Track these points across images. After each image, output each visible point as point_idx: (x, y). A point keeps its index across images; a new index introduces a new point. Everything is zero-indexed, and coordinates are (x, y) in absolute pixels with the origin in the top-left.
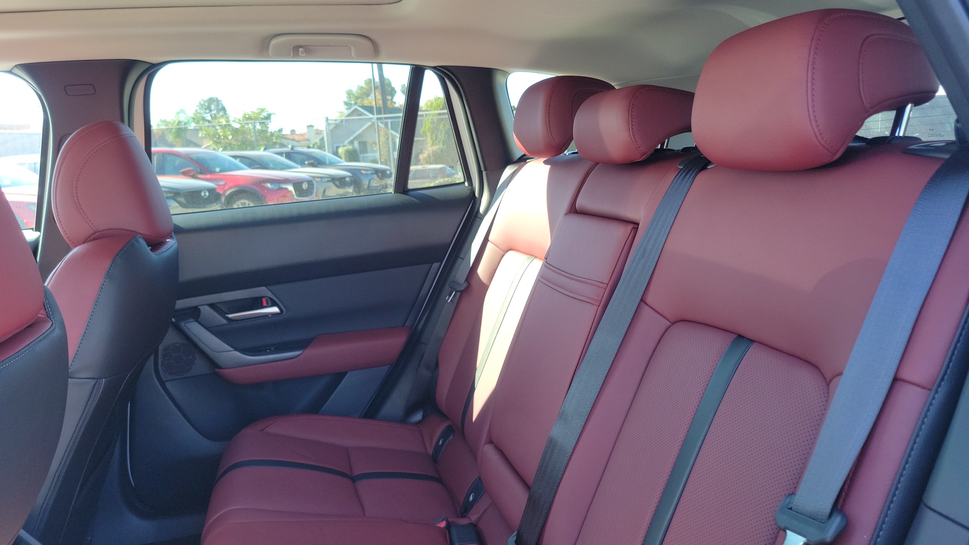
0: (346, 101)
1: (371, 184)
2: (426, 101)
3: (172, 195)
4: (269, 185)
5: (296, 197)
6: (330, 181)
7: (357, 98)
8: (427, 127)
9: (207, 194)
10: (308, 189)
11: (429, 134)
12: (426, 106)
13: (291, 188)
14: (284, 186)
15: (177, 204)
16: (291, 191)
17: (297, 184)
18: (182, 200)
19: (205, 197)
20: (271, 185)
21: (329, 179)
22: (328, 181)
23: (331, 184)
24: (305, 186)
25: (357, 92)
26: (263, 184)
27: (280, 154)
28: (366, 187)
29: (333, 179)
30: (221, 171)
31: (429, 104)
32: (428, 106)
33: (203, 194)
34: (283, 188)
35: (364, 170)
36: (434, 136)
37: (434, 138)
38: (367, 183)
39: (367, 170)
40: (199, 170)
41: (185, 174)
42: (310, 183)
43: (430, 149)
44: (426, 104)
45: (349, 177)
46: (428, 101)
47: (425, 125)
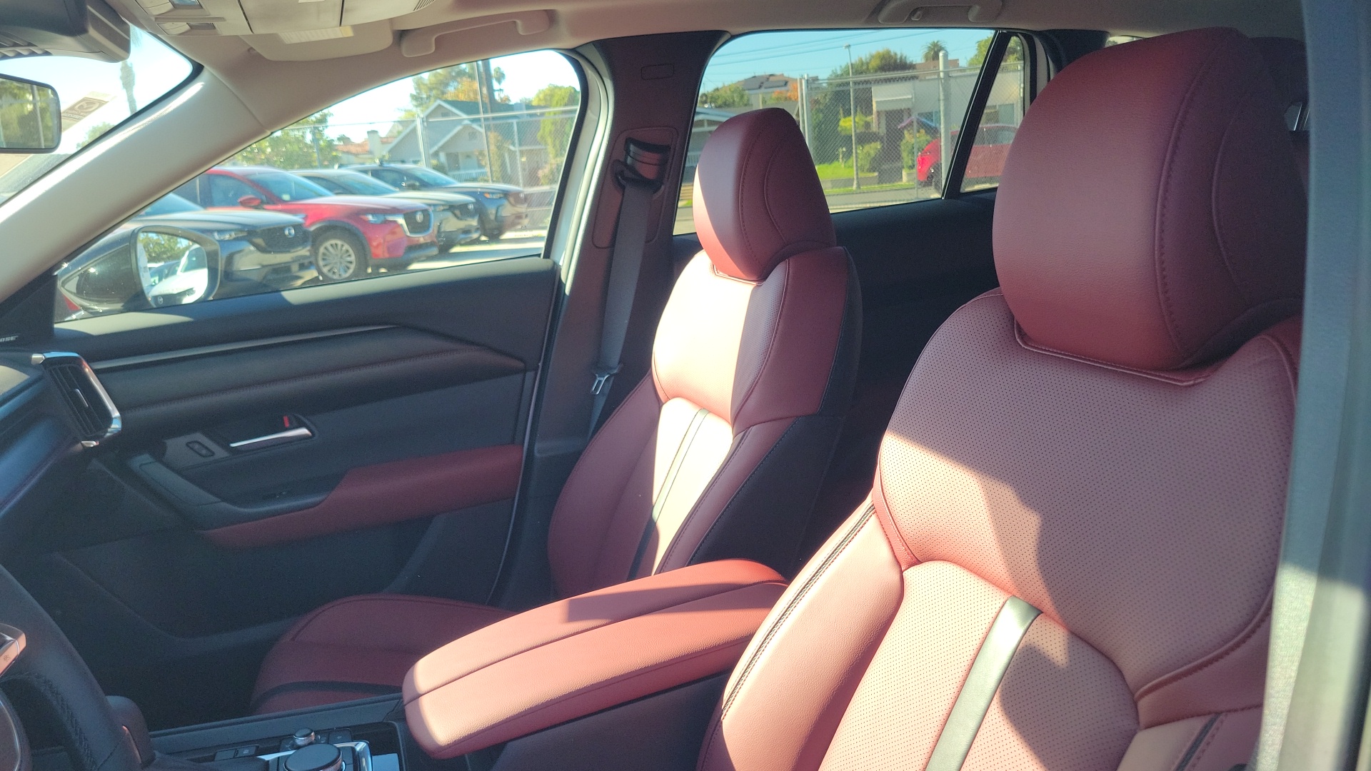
0: (414, 93)
1: (499, 214)
2: (537, 92)
3: (245, 234)
4: (370, 218)
5: (408, 234)
6: (447, 210)
7: (431, 89)
8: (547, 130)
9: (293, 232)
10: (423, 222)
11: (549, 141)
12: (537, 99)
13: (401, 220)
14: (391, 218)
15: (252, 248)
16: (401, 225)
17: (409, 214)
18: (259, 241)
19: (290, 237)
20: (373, 216)
21: (446, 208)
22: (444, 210)
23: (449, 214)
24: (419, 217)
25: (429, 80)
26: (362, 217)
27: (365, 172)
28: (492, 217)
29: (452, 207)
30: (294, 198)
31: (541, 96)
32: (540, 100)
33: (287, 232)
34: (391, 221)
35: (489, 193)
36: (557, 142)
37: (558, 147)
38: (494, 212)
39: (493, 193)
40: (264, 198)
41: (246, 204)
42: (425, 212)
43: (553, 161)
44: (538, 96)
45: (473, 203)
46: (540, 92)
47: (544, 127)
